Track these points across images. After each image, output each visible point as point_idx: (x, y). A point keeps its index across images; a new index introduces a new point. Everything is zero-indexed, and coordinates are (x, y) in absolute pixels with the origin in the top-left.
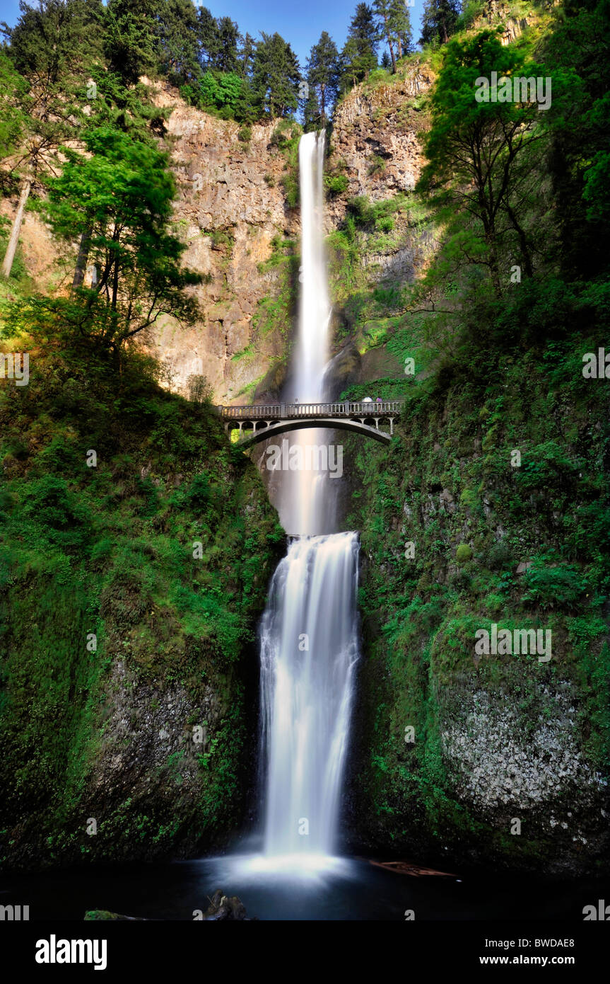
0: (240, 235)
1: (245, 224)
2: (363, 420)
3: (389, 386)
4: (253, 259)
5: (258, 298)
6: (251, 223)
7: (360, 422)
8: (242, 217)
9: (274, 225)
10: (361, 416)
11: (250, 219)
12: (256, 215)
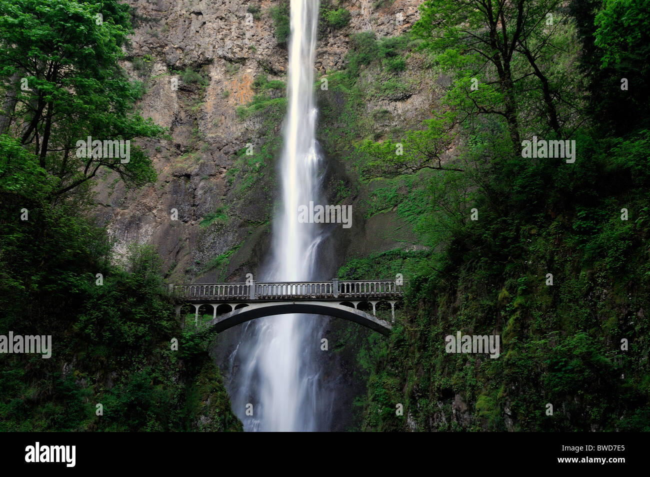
0: (216, 73)
1: (223, 61)
2: (356, 304)
3: (400, 261)
4: (231, 101)
5: (236, 148)
6: (230, 61)
7: (353, 306)
8: (220, 53)
9: (259, 62)
10: (353, 299)
11: (230, 55)
12: (237, 50)
